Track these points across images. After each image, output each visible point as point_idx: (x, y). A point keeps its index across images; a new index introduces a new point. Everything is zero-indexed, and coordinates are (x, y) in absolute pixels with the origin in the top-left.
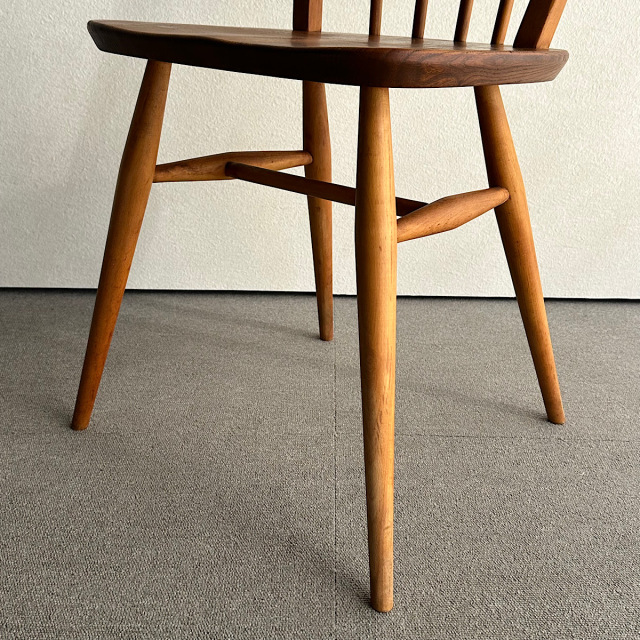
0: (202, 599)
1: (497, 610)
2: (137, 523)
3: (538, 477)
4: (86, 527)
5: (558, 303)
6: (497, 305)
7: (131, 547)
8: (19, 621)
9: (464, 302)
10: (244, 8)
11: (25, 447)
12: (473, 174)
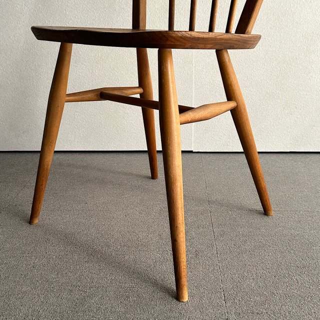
0: (160, 275)
1: (296, 279)
2: (124, 246)
3: (310, 227)
4: (102, 247)
5: (311, 154)
6: (281, 156)
7: (123, 255)
8: (79, 283)
9: (265, 154)
10: (159, 17)
11: (68, 216)
12: (268, 92)
